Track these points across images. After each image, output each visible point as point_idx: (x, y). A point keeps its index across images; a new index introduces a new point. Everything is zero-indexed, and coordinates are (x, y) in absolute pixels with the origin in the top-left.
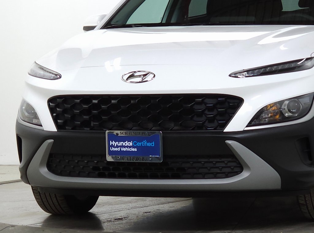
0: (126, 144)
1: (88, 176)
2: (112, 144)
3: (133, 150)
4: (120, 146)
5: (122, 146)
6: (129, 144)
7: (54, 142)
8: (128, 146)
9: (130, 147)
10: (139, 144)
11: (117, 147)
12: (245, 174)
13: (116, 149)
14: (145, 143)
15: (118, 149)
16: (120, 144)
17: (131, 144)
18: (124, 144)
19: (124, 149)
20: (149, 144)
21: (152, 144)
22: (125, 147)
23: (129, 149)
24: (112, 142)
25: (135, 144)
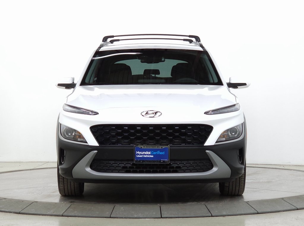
0: (146, 153)
1: (119, 172)
2: (138, 153)
3: (151, 156)
4: (143, 154)
5: (144, 154)
6: (149, 153)
7: (98, 152)
8: (147, 154)
9: (149, 155)
10: (155, 153)
11: (141, 155)
12: (215, 169)
13: (140, 156)
14: (158, 153)
15: (142, 156)
16: (143, 153)
17: (150, 153)
18: (145, 153)
19: (146, 156)
20: (161, 153)
21: (163, 153)
22: (146, 155)
23: (148, 156)
24: (138, 152)
25: (152, 153)
